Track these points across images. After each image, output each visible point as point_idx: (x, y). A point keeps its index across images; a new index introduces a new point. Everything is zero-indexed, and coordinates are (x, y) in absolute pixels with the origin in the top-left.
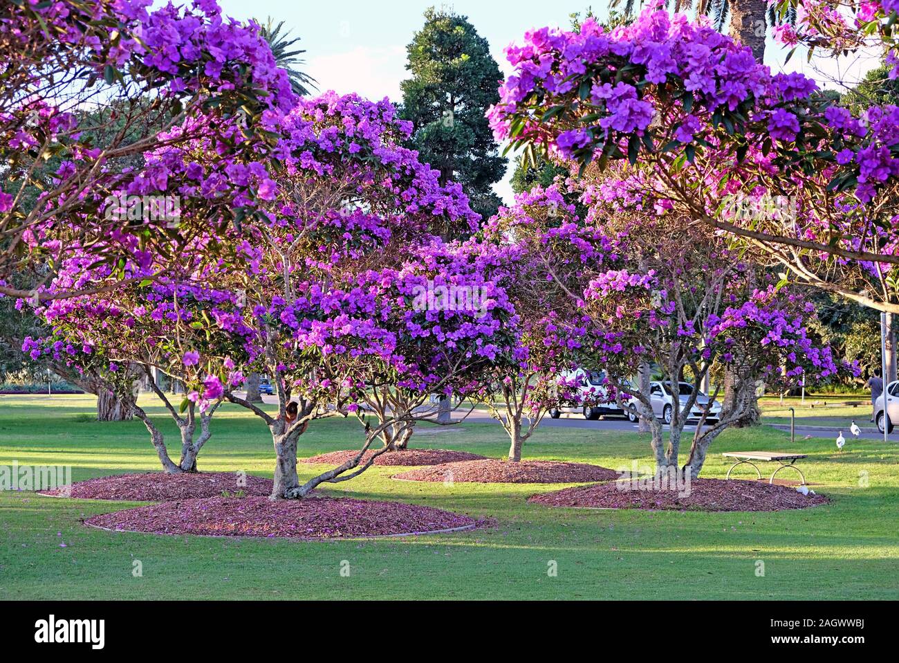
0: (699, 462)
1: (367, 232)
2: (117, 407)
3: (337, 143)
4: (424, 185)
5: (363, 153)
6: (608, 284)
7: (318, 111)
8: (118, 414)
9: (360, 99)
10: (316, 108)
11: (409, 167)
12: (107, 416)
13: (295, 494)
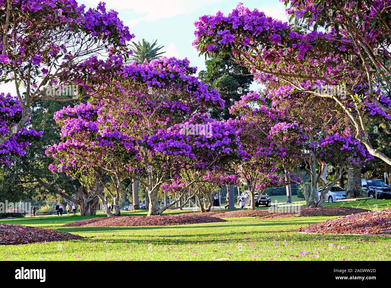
0: (323, 200)
1: (180, 109)
2: (89, 210)
3: (166, 75)
4: (201, 90)
5: (176, 78)
6: (278, 128)
7: (160, 64)
8: (90, 213)
9: (176, 59)
10: (159, 63)
11: (195, 83)
12: (85, 214)
13: (157, 213)
